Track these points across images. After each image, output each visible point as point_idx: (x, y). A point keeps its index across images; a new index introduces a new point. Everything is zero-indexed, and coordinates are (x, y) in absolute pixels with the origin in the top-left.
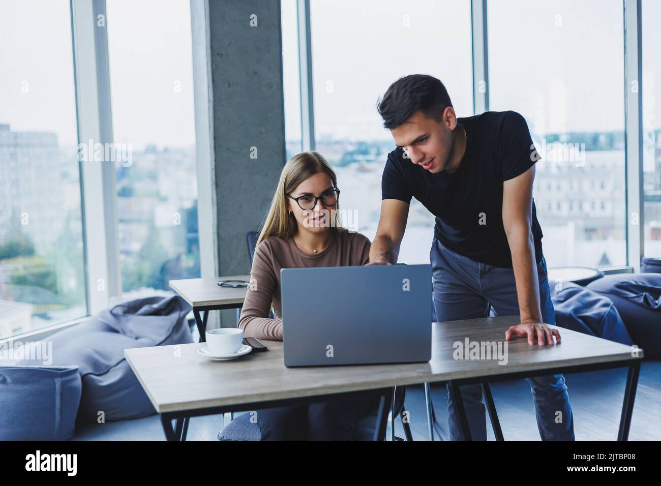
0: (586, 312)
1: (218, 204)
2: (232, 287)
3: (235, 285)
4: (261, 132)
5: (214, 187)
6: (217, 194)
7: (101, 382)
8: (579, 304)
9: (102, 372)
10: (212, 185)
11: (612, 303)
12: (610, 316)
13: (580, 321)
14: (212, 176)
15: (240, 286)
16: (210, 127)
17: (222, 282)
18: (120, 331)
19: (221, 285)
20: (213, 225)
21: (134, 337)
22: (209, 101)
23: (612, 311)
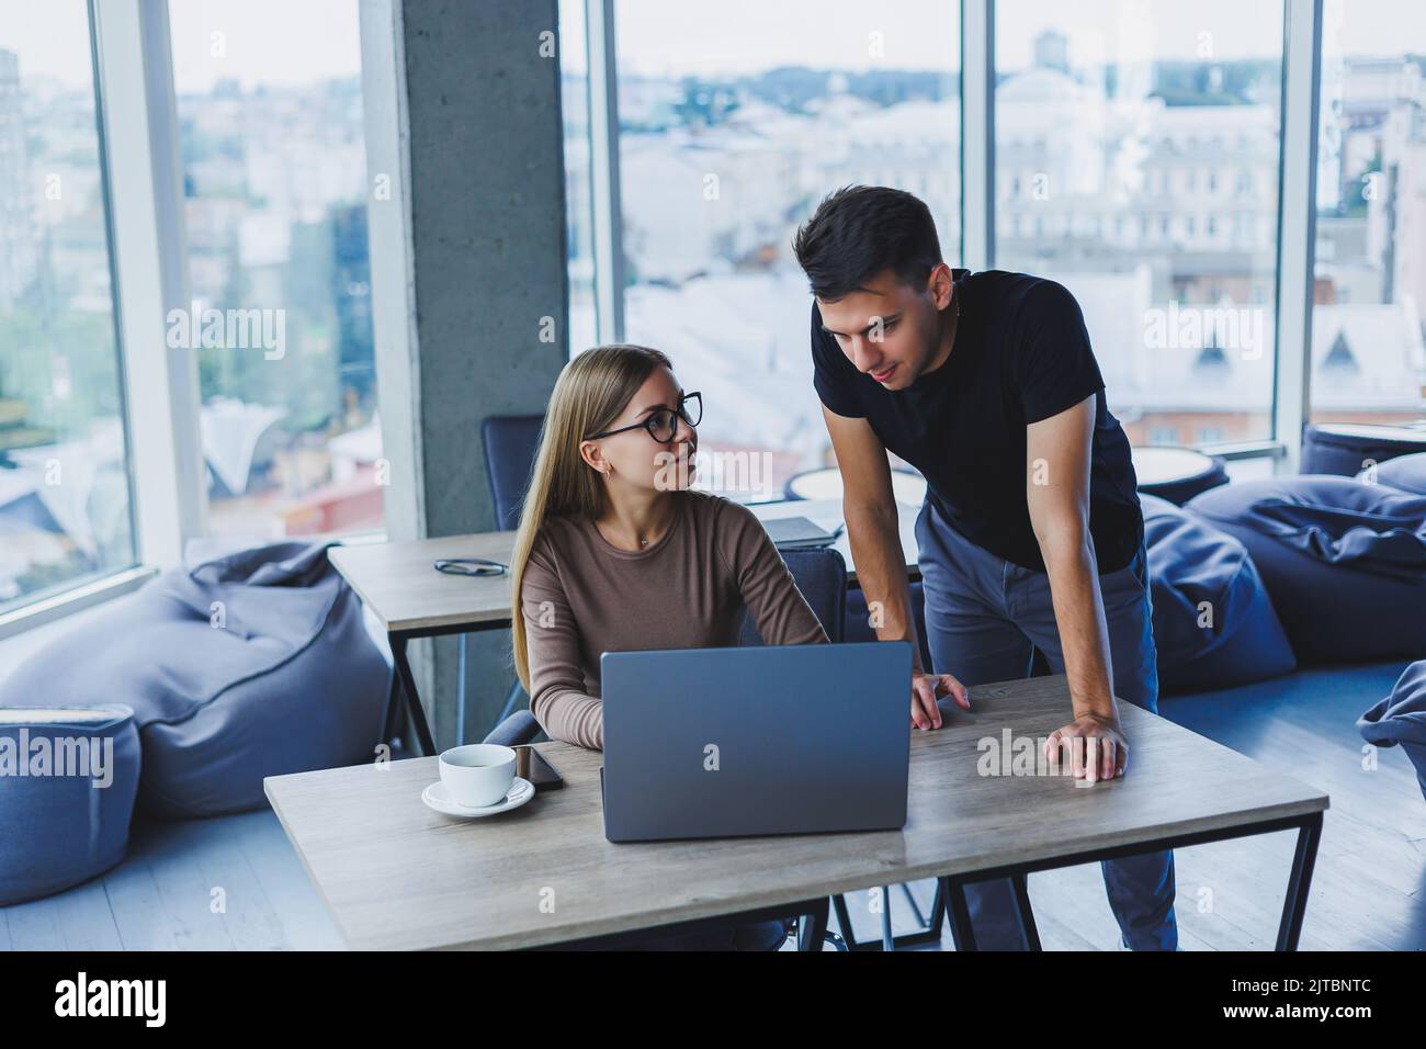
0: (1188, 575)
1: (422, 359)
2: (465, 573)
3: (473, 568)
4: (513, 203)
5: (413, 322)
6: (420, 338)
7: (180, 738)
8: (1176, 557)
9: (181, 716)
10: (409, 317)
11: (1245, 552)
12: (1242, 581)
13: (1179, 594)
14: (408, 299)
15: (481, 573)
16: (403, 193)
17: (444, 563)
18: (213, 617)
19: (441, 569)
20: (413, 403)
21: (244, 633)
23: (1246, 573)
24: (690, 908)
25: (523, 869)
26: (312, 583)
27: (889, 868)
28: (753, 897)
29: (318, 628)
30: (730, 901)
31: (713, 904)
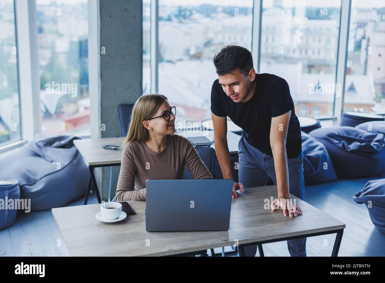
0: (309, 153)
1: (102, 87)
2: (111, 149)
3: (113, 148)
4: (128, 46)
5: (100, 77)
6: (101, 82)
7: (31, 189)
8: (307, 148)
9: (32, 183)
10: (98, 76)
11: (324, 148)
12: (324, 156)
14: (98, 71)
15: (115, 149)
16: (98, 42)
17: (105, 146)
19: (104, 148)
20: (99, 99)
21: (50, 160)
22: (98, 26)
23: (324, 153)
24: (168, 252)
25: (122, 238)
26: (69, 148)
27: (224, 242)
28: (186, 249)
29: (71, 160)
30: (179, 250)
31: (175, 251)
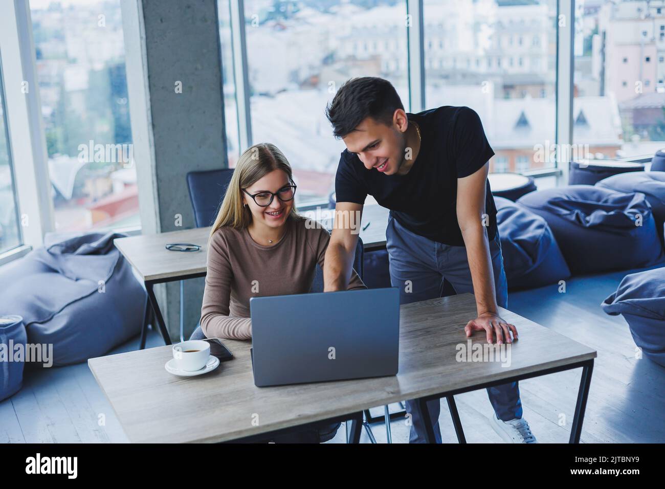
0: (520, 235)
1: (155, 146)
2: (181, 250)
3: (184, 248)
4: (196, 69)
5: (151, 127)
6: (154, 135)
7: (46, 330)
8: (515, 227)
9: (46, 319)
10: (148, 126)
11: (546, 224)
12: (545, 238)
13: (516, 245)
14: (147, 117)
15: (188, 250)
16: (143, 65)
17: (170, 246)
18: (60, 271)
19: (169, 249)
21: (75, 278)
22: (141, 38)
23: (547, 233)
24: (297, 419)
25: (217, 401)
26: (106, 253)
27: (391, 395)
28: (327, 413)
29: (111, 274)
30: (315, 416)
31: (309, 417)
